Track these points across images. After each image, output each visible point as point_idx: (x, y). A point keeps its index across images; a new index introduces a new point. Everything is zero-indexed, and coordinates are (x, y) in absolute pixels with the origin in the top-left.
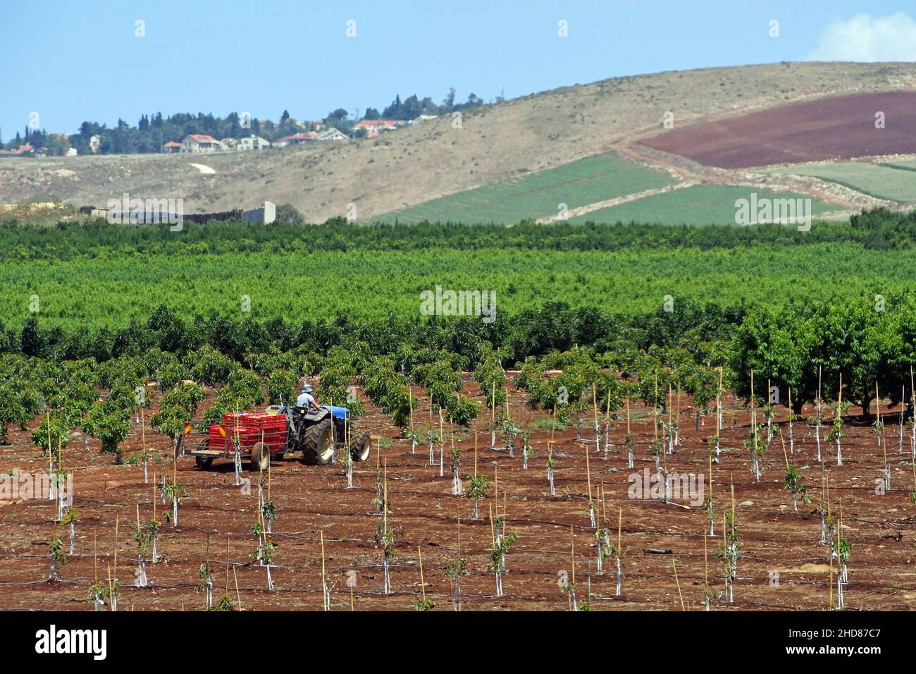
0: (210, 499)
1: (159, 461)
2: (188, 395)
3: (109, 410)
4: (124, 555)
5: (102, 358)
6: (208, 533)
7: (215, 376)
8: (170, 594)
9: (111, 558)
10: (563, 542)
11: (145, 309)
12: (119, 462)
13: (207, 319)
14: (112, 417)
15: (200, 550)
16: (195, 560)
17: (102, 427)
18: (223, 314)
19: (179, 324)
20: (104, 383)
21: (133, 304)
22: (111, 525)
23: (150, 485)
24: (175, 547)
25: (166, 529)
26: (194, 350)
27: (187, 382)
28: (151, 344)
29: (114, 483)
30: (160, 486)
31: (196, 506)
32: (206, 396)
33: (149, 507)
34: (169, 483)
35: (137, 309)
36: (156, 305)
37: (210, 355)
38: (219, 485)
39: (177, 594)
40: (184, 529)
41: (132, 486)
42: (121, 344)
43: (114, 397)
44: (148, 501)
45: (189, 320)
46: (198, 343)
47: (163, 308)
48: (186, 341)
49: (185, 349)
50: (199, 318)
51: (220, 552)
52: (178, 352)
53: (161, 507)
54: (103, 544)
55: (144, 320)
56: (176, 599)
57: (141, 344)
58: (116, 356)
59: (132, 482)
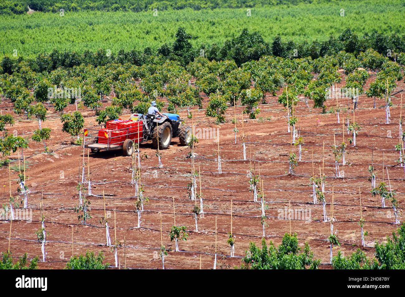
0: (373, 131)
1: (346, 112)
2: (360, 76)
3: (318, 85)
4: (328, 161)
5: (314, 57)
6: (372, 149)
7: (374, 65)
8: (353, 182)
9: (321, 163)
11: (338, 31)
12: (324, 112)
13: (370, 34)
14: (320, 88)
15: (369, 158)
16: (365, 164)
17: (315, 93)
18: (380, 32)
19: (355, 37)
20: (316, 70)
21: (331, 27)
22: (321, 146)
23: (341, 124)
24: (356, 157)
25: (350, 147)
26: (364, 51)
27: (360, 69)
28: (341, 49)
29: (322, 124)
30: (346, 125)
31: (366, 135)
32: (370, 76)
33: (341, 136)
34: (351, 123)
35: (333, 30)
36: (344, 28)
37: (372, 54)
38: (378, 124)
39: (356, 182)
40: (359, 148)
41: (331, 125)
42: (324, 49)
43: (322, 77)
44: (340, 133)
45: (360, 36)
46: (365, 48)
47: (348, 30)
48: (359, 47)
49: (359, 51)
50: (366, 34)
51: (379, 159)
52: (355, 52)
53: (347, 136)
54: (317, 156)
55: (337, 36)
56: (356, 184)
57: (335, 49)
58: (322, 55)
59: (331, 122)
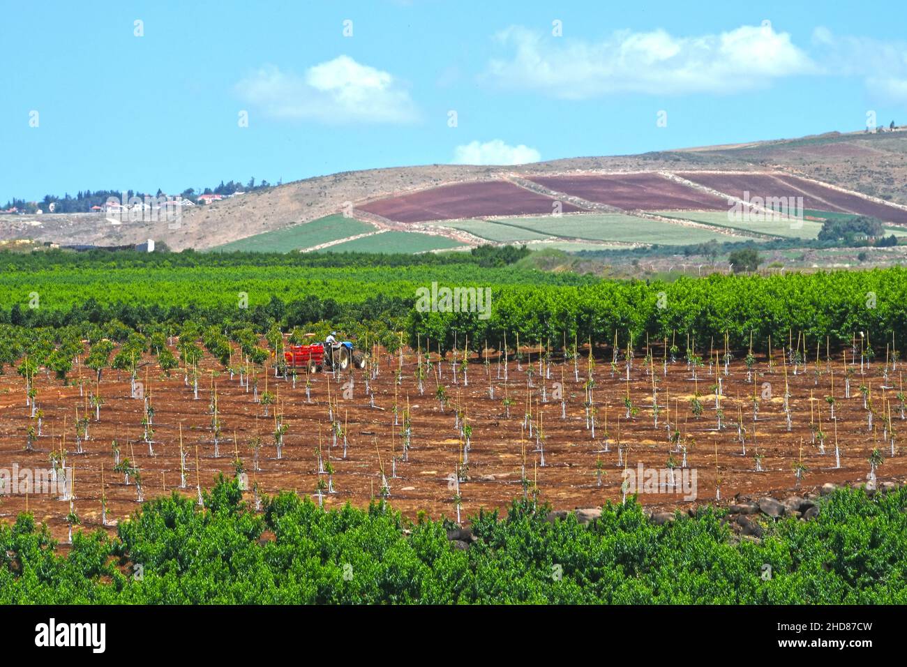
0: (117, 405)
1: (89, 384)
2: (105, 348)
3: (60, 356)
4: (69, 436)
5: (57, 326)
6: (116, 424)
7: (119, 337)
8: (95, 457)
9: (62, 437)
10: (315, 428)
11: (81, 299)
12: (66, 384)
13: (115, 305)
14: (62, 360)
15: (112, 433)
16: (110, 439)
17: (57, 365)
18: (125, 303)
19: (100, 307)
20: (57, 340)
21: (75, 296)
22: (62, 420)
23: (84, 397)
24: (99, 431)
25: (93, 422)
26: (108, 322)
27: (104, 340)
28: (84, 319)
29: (63, 396)
30: (89, 398)
31: (109, 409)
32: (115, 347)
33: (83, 409)
34: (94, 396)
35: (76, 299)
36: (87, 297)
37: (116, 324)
38: (122, 397)
39: (98, 457)
40: (104, 422)
41: (74, 398)
42: (67, 320)
43: (63, 348)
44: (82, 406)
45: (105, 306)
46: (110, 318)
47: (92, 299)
48: (104, 317)
49: (103, 322)
50: (111, 304)
51: (123, 434)
52: (99, 323)
53: (90, 409)
54: (57, 430)
55: (80, 305)
56: (98, 460)
57: (78, 319)
58: (65, 326)
59: (73, 395)
